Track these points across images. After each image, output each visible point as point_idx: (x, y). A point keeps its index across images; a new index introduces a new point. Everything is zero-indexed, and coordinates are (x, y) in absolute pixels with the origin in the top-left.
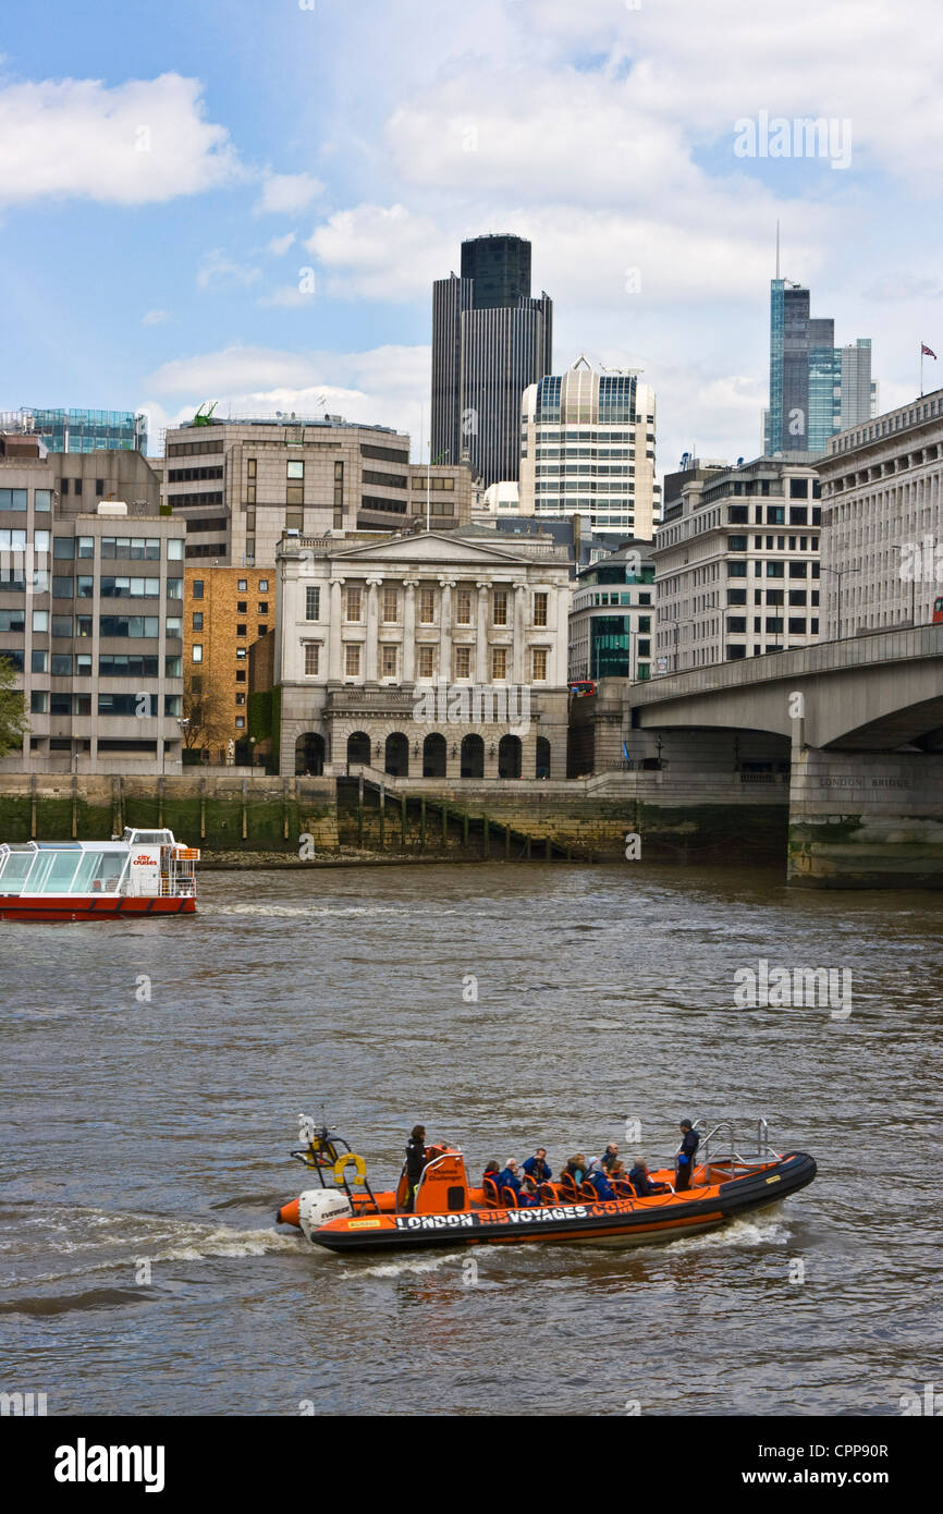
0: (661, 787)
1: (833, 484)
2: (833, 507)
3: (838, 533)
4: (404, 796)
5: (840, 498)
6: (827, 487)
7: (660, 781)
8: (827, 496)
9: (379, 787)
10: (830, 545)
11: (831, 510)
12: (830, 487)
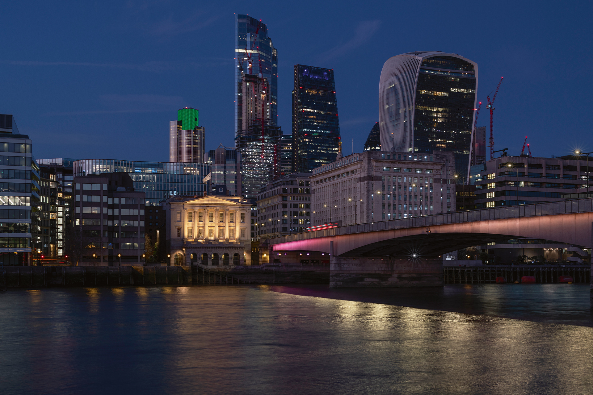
0: (280, 267)
1: (315, 182)
2: (316, 189)
3: (317, 196)
4: (210, 271)
5: (317, 186)
6: (313, 183)
7: (280, 265)
8: (313, 185)
9: (202, 269)
10: (314, 200)
11: (315, 189)
12: (314, 183)
